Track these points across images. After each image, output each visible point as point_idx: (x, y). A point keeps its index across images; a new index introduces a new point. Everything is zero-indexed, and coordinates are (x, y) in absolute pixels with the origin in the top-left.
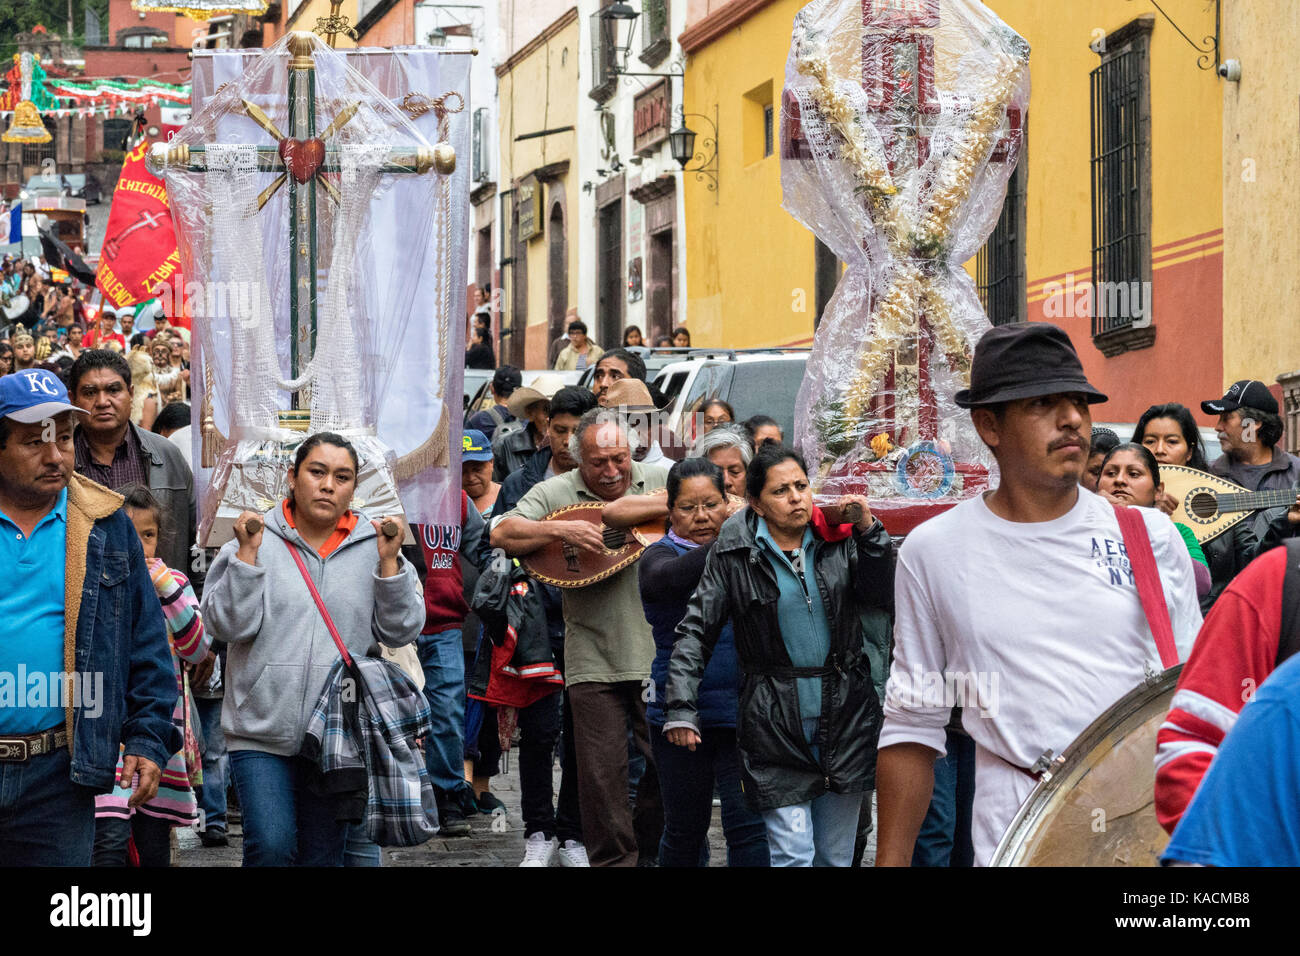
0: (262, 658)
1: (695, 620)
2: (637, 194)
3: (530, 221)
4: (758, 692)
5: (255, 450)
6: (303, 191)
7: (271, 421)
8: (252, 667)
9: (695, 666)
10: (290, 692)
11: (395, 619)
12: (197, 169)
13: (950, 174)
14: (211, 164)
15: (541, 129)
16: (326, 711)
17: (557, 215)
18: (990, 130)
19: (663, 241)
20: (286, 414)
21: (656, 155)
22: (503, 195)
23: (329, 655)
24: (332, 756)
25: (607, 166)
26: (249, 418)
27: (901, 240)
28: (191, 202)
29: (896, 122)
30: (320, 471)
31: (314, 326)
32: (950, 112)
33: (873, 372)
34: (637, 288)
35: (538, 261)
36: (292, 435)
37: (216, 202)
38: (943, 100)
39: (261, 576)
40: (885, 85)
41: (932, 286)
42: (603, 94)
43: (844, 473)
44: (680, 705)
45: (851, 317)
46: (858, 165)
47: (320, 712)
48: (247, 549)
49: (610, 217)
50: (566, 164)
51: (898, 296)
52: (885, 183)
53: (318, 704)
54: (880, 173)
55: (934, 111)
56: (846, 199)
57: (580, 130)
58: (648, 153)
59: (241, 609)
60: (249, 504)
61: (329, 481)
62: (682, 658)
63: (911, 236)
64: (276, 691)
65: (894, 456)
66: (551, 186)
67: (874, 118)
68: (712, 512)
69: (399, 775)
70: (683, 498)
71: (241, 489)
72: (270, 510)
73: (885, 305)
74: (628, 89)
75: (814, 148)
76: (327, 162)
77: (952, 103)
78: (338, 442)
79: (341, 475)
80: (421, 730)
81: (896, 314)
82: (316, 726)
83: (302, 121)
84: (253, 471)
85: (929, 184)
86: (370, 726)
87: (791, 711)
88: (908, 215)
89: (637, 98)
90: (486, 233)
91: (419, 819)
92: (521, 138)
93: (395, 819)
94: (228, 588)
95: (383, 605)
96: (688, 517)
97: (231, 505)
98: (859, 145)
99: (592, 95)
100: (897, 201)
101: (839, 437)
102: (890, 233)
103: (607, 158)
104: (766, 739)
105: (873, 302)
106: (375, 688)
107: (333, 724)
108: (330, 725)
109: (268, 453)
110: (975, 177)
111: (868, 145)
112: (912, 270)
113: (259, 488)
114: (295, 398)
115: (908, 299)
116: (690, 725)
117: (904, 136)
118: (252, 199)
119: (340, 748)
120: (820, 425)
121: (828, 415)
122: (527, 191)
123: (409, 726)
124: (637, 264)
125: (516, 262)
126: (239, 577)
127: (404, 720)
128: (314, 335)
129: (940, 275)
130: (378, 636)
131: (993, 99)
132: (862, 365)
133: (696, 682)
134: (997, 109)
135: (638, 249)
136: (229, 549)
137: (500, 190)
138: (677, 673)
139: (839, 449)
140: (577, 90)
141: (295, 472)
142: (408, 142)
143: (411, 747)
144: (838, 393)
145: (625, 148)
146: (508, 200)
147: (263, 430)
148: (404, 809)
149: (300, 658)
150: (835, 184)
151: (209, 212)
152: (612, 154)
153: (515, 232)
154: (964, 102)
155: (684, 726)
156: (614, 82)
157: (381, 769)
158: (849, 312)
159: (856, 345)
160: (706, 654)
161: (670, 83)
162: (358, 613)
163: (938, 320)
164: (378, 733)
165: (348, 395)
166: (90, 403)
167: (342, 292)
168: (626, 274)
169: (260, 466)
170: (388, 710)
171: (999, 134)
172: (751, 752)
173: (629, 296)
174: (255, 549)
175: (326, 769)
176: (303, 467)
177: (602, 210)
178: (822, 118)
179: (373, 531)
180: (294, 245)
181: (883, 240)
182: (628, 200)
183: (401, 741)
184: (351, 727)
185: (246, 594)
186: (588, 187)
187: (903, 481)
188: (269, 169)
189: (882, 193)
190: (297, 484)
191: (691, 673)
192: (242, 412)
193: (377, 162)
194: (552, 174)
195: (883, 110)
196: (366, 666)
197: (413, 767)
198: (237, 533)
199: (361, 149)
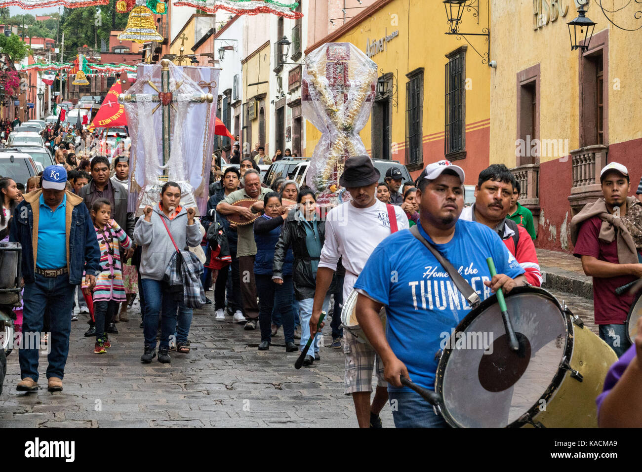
0: (151, 251)
1: (281, 243)
2: (289, 105)
3: (253, 113)
4: (299, 265)
5: (151, 188)
6: (166, 108)
7: (156, 178)
8: (149, 253)
9: (282, 258)
10: (160, 261)
11: (193, 238)
12: (134, 102)
13: (355, 106)
14: (138, 100)
15: (257, 82)
16: (171, 267)
17: (262, 111)
18: (366, 92)
19: (298, 121)
20: (161, 177)
21: (296, 92)
22: (243, 105)
23: (172, 250)
24: (173, 281)
25: (279, 95)
26: (149, 177)
27: (339, 126)
28: (132, 112)
29: (337, 89)
30: (170, 195)
31: (170, 149)
32: (354, 86)
33: (331, 166)
34: (289, 137)
35: (255, 127)
36: (162, 183)
37: (139, 112)
38: (351, 82)
39: (151, 225)
40: (334, 78)
41: (349, 140)
42: (278, 70)
43: (323, 197)
44: (277, 271)
45: (324, 149)
46: (326, 103)
47: (169, 267)
48: (147, 217)
49: (280, 112)
50: (265, 94)
51: (339, 143)
52: (334, 108)
53: (169, 265)
54: (333, 105)
55: (349, 86)
56: (323, 113)
57: (270, 83)
58: (294, 91)
59: (145, 235)
60: (149, 204)
61: (173, 198)
62: (278, 256)
63: (343, 124)
64: (156, 260)
65: (338, 192)
66: (260, 102)
67: (331, 88)
68: (278, 208)
69: (193, 286)
70: (269, 203)
71: (147, 199)
72: (155, 206)
73: (335, 146)
74: (287, 69)
75: (312, 97)
76: (173, 99)
77: (354, 83)
78: (175, 185)
79: (177, 195)
80: (201, 273)
81: (338, 148)
82: (168, 272)
83: (166, 87)
84: (150, 194)
85: (347, 108)
86: (185, 271)
87: (309, 271)
88: (341, 118)
89: (290, 72)
90: (238, 117)
91: (199, 300)
92: (250, 85)
93: (192, 300)
94: (141, 229)
95: (189, 234)
96: (270, 209)
97: (144, 204)
98: (327, 96)
99: (274, 71)
100: (338, 113)
101: (321, 186)
102: (336, 123)
103: (279, 92)
104: (302, 279)
105: (331, 145)
106: (186, 260)
107: (173, 271)
108: (172, 271)
109: (155, 189)
110: (362, 106)
111: (329, 96)
112: (343, 135)
113: (152, 199)
114: (164, 172)
115: (342, 144)
116: (280, 278)
117: (340, 94)
118: (151, 111)
119: (175, 278)
120: (315, 183)
121: (318, 180)
122: (252, 103)
123: (197, 272)
124: (289, 128)
125: (248, 127)
126: (145, 226)
127: (195, 270)
128: (170, 152)
129: (351, 136)
130: (188, 244)
131: (367, 82)
132: (328, 164)
133: (282, 263)
134: (368, 85)
135: (290, 123)
136: (142, 217)
137: (243, 103)
138: (276, 261)
139: (321, 190)
140: (269, 69)
141: (162, 195)
142: (198, 93)
143: (197, 278)
144: (320, 172)
145: (286, 89)
146: (245, 106)
147: (154, 181)
148: (195, 297)
149: (164, 250)
150: (319, 108)
151: (137, 115)
152: (281, 91)
153: (247, 117)
154: (358, 83)
155: (278, 278)
156: (282, 66)
157: (188, 284)
158: (324, 148)
159: (326, 158)
160: (285, 254)
161: (301, 67)
162: (181, 238)
163: (351, 150)
164: (187, 273)
165: (180, 170)
166: (97, 174)
167: (178, 139)
168: (285, 132)
169: (153, 192)
170: (190, 266)
171: (369, 93)
172: (297, 282)
173: (287, 140)
174: (150, 217)
175: (171, 285)
176: (164, 193)
177: (278, 110)
178: (315, 88)
179: (186, 212)
180: (163, 125)
181: (333, 125)
182: (287, 107)
183: (194, 276)
184: (179, 272)
185: (147, 231)
186: (273, 102)
187: (340, 199)
188: (155, 102)
189: (334, 111)
190: (163, 199)
191: (280, 261)
192: (147, 176)
193: (188, 99)
194: (260, 98)
195: (334, 86)
196: (184, 253)
197: (198, 284)
198: (144, 212)
199: (183, 95)
